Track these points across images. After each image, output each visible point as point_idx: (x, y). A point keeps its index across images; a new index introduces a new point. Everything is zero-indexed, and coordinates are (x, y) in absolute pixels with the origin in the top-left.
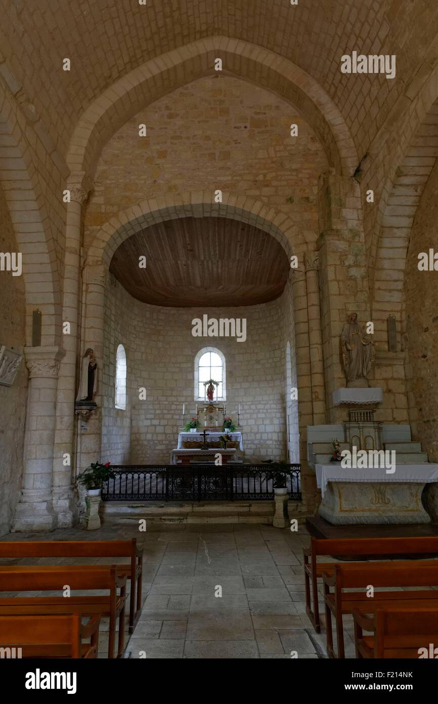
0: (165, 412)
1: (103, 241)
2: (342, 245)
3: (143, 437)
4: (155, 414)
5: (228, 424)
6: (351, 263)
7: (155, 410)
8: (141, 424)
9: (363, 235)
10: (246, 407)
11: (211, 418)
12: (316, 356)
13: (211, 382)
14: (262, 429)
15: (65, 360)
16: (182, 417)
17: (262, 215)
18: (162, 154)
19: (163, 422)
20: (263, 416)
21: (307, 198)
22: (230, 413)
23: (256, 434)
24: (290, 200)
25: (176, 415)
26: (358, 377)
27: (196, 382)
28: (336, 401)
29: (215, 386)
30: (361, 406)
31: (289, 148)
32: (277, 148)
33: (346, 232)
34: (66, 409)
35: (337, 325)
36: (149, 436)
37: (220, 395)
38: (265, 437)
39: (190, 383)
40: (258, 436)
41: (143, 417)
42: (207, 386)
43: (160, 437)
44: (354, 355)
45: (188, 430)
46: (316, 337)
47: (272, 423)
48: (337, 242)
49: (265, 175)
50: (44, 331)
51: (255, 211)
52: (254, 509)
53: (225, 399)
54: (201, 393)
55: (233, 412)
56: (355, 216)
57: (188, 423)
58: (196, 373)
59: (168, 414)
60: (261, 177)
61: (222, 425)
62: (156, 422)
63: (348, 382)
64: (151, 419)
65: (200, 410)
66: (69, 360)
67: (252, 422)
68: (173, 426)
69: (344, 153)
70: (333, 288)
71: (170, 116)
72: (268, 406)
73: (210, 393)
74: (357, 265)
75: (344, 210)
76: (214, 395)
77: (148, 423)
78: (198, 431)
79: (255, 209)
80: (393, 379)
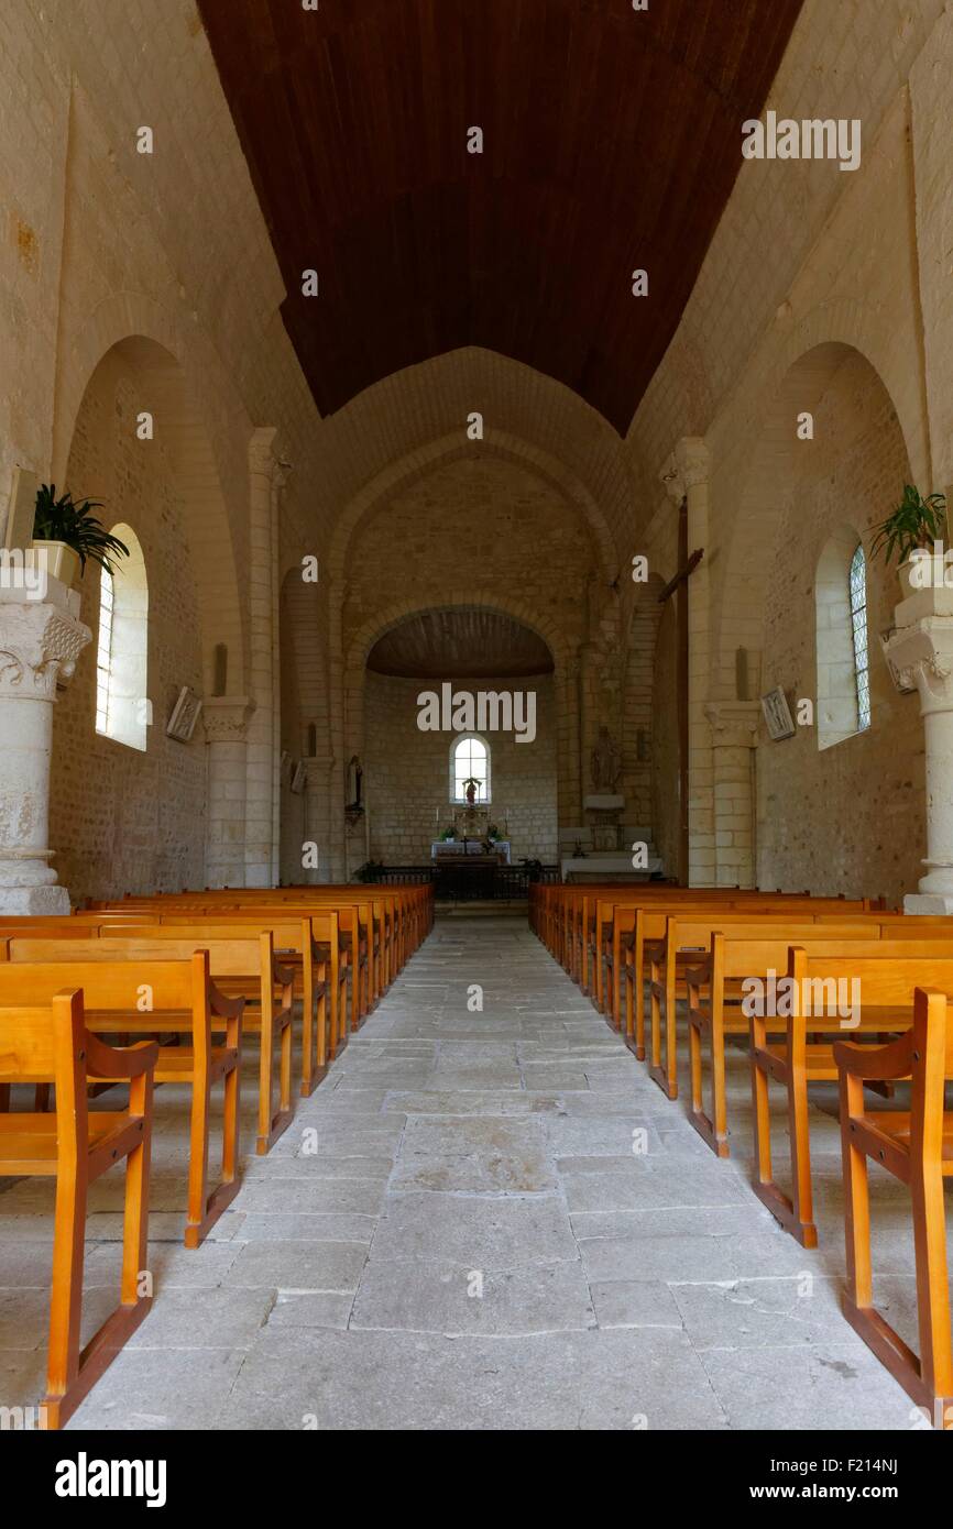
0: (412, 818)
1: (362, 644)
2: (598, 658)
3: (384, 850)
4: (399, 821)
5: (493, 832)
6: (607, 675)
7: (399, 815)
8: (381, 832)
9: (619, 647)
10: (517, 812)
11: (472, 825)
12: (574, 764)
13: (471, 780)
14: (537, 839)
15: (336, 768)
16: (435, 825)
17: (525, 616)
18: (421, 548)
19: (411, 832)
20: (539, 823)
21: (571, 599)
22: (495, 820)
23: (529, 846)
24: (554, 601)
25: (426, 822)
26: (605, 785)
27: (451, 778)
28: (586, 806)
29: (476, 785)
30: (607, 811)
31: (554, 543)
32: (542, 542)
33: (603, 645)
34: (339, 814)
35: (590, 737)
36: (392, 849)
37: (483, 796)
38: (541, 850)
39: (444, 778)
40: (533, 849)
41: (384, 825)
42: (467, 785)
43: (407, 851)
44: (602, 764)
45: (444, 840)
46: (573, 745)
47: (550, 833)
48: (594, 655)
49: (528, 573)
50: (318, 742)
51: (517, 613)
52: (512, 905)
53: (490, 802)
54: (460, 793)
55: (501, 819)
56: (612, 628)
57: (442, 831)
58: (451, 767)
59: (416, 820)
60: (524, 575)
61: (485, 834)
62: (401, 831)
63: (596, 790)
64: (394, 827)
65: (459, 815)
66: (339, 767)
67: (525, 831)
68: (422, 836)
69: (606, 560)
70: (588, 701)
71: (429, 504)
72: (545, 811)
73: (471, 793)
74: (612, 678)
75: (602, 622)
76: (476, 797)
77: (390, 832)
78: (455, 841)
79: (518, 610)
80: (639, 786)
